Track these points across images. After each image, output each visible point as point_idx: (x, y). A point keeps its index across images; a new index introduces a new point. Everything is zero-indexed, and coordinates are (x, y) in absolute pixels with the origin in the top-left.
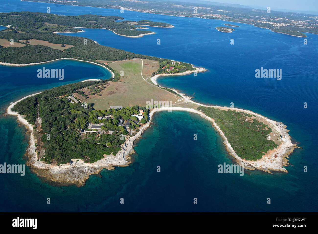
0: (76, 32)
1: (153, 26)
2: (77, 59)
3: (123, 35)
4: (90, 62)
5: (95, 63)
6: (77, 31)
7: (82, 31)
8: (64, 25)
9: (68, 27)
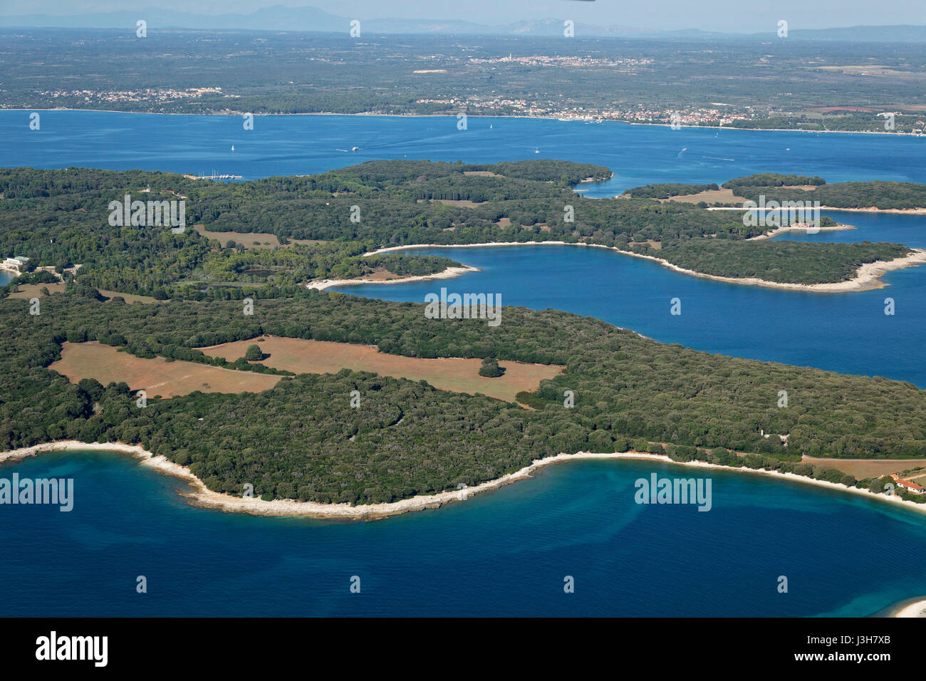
0: (433, 276)
1: (864, 210)
2: (665, 458)
3: (751, 281)
4: (775, 473)
5: (814, 481)
6: (434, 272)
7: (459, 266)
8: (317, 238)
9: (355, 249)
